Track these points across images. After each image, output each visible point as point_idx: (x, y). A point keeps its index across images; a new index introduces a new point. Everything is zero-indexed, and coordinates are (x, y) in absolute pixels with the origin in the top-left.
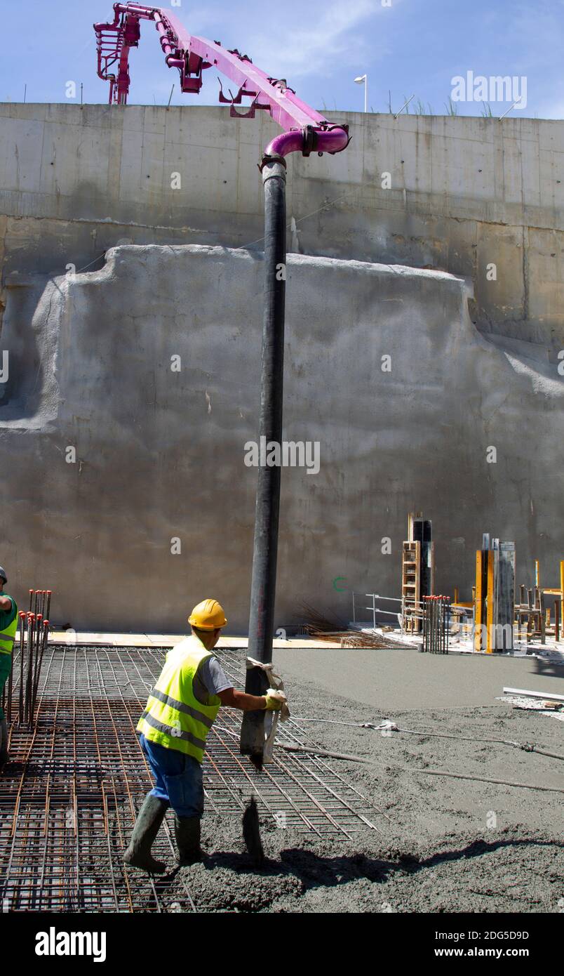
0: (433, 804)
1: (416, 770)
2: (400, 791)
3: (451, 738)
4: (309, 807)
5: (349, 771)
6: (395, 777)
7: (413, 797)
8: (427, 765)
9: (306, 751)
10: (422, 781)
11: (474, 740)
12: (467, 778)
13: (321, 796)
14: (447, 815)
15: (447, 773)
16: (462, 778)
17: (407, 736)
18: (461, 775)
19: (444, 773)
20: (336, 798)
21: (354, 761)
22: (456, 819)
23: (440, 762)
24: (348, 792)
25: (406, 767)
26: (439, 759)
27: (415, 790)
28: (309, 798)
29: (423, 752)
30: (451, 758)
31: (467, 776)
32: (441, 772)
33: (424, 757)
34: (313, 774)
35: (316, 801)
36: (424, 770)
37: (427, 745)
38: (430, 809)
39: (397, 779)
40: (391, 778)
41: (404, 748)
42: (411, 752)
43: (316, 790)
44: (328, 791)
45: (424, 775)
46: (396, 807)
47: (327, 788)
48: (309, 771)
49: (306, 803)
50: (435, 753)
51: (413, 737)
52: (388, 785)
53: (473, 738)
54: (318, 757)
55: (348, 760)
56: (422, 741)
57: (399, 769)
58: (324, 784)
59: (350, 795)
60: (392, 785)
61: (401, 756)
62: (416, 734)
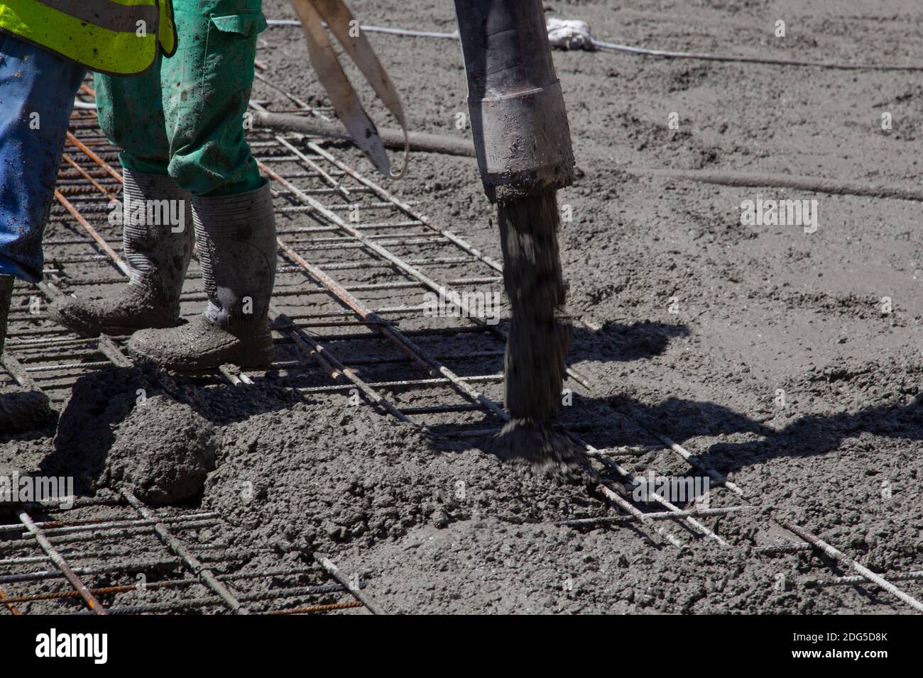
0: (753, 281)
1: (679, 172)
2: (631, 245)
3: (783, 64)
4: (315, 310)
5: (438, 187)
6: (608, 198)
7: (679, 260)
8: (713, 158)
9: (278, 128)
10: (702, 208)
11: (865, 70)
12: (858, 194)
13: (353, 274)
14: (803, 316)
15: (785, 177)
16: (842, 192)
17: (627, 66)
18: (839, 183)
19: (778, 177)
20: (408, 276)
21: (452, 153)
22: (840, 325)
23: (756, 145)
24: (447, 256)
25: (640, 164)
26: (749, 135)
27: (683, 239)
28: (311, 279)
29: (692, 115)
30: (794, 129)
31: (860, 184)
32: (765, 176)
33: (695, 130)
34: (314, 203)
35: (340, 290)
36: (708, 172)
37: (701, 95)
38: (743, 297)
39: (612, 207)
40: (592, 203)
41: (622, 104)
42: (649, 116)
43: (332, 254)
44: (377, 257)
45: (705, 189)
46: (624, 295)
47: (373, 245)
48: (299, 193)
49: (304, 299)
50: (732, 117)
51: (647, 67)
52: (589, 227)
53: (860, 61)
54: (324, 146)
55: (430, 150)
56: (683, 80)
57: (615, 173)
58: (358, 234)
59: (453, 266)
60: (600, 224)
61: (616, 130)
62: (658, 58)
